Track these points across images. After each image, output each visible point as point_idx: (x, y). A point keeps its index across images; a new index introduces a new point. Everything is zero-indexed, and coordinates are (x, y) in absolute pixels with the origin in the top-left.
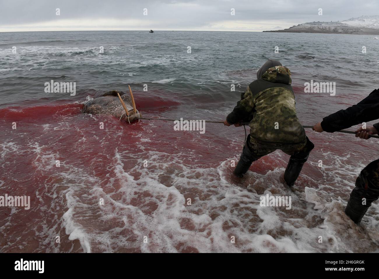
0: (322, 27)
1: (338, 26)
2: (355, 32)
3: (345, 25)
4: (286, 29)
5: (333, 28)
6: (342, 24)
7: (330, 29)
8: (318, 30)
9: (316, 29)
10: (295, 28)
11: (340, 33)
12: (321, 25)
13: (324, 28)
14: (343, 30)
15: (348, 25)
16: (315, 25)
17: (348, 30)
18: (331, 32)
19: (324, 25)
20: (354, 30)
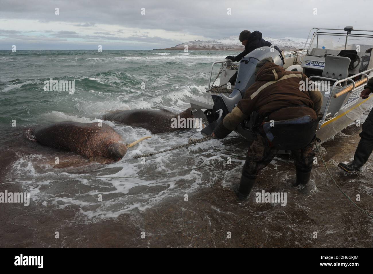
0: (202, 46)
1: (215, 44)
2: (228, 49)
3: (220, 43)
4: (173, 47)
5: (211, 46)
6: (217, 42)
7: (209, 47)
8: (200, 48)
9: (198, 47)
10: (181, 46)
11: (218, 50)
12: (201, 43)
13: (204, 46)
14: (219, 47)
15: (222, 43)
16: (196, 43)
17: (223, 47)
18: (210, 49)
19: (203, 44)
20: (228, 48)
